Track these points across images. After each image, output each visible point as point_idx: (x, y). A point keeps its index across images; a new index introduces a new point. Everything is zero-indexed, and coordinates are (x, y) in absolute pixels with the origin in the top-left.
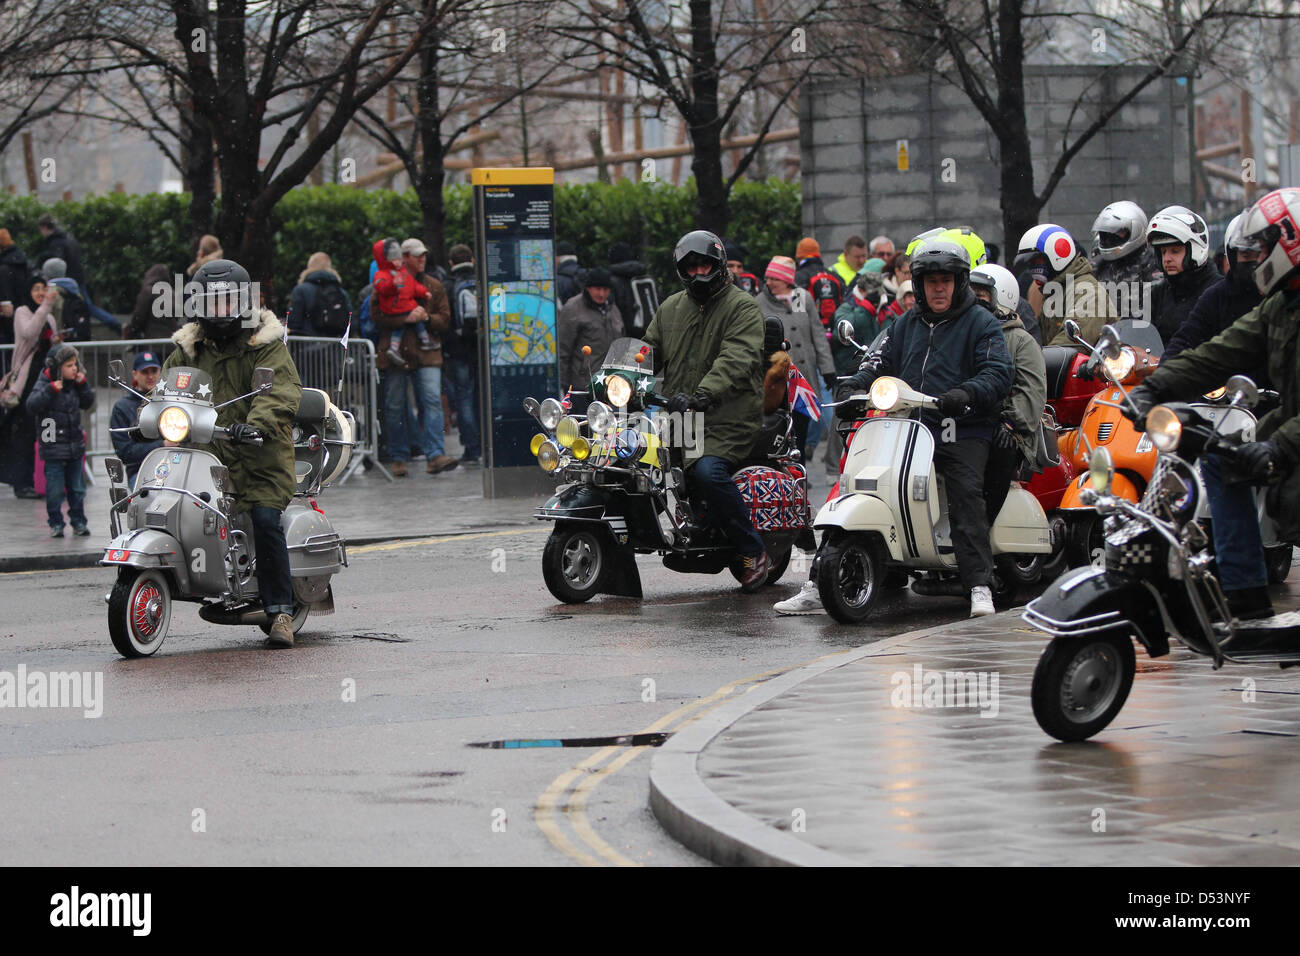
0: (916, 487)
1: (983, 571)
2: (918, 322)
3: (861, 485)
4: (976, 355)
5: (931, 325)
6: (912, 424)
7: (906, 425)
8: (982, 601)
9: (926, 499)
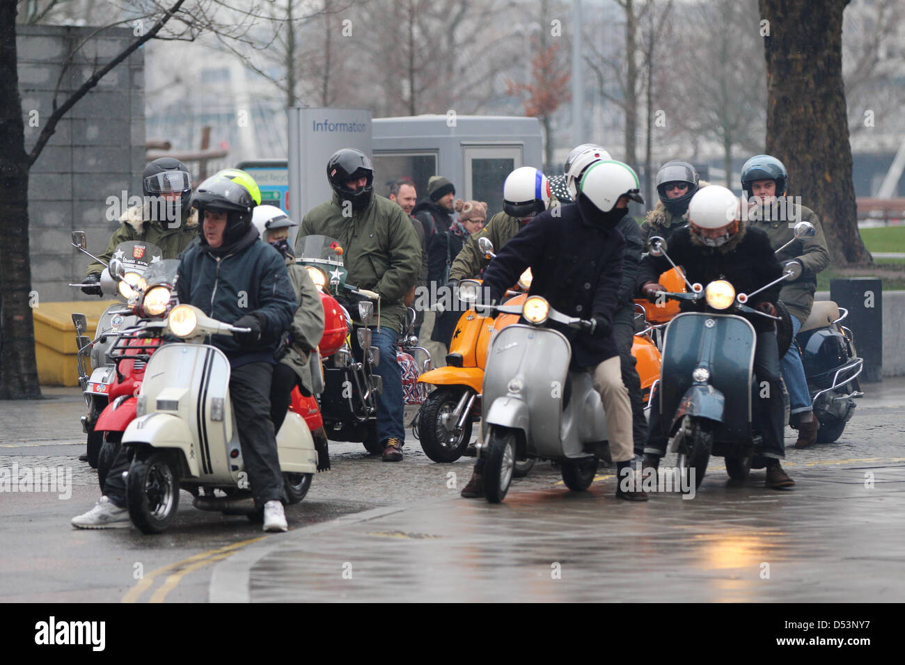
0: (214, 408)
1: (275, 486)
2: (205, 257)
3: (161, 405)
4: (261, 289)
5: (218, 259)
6: (209, 349)
7: (203, 350)
8: (275, 515)
9: (222, 420)
